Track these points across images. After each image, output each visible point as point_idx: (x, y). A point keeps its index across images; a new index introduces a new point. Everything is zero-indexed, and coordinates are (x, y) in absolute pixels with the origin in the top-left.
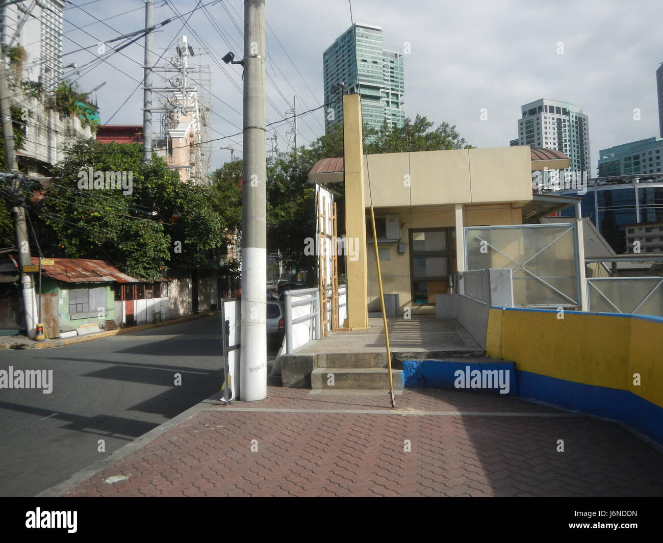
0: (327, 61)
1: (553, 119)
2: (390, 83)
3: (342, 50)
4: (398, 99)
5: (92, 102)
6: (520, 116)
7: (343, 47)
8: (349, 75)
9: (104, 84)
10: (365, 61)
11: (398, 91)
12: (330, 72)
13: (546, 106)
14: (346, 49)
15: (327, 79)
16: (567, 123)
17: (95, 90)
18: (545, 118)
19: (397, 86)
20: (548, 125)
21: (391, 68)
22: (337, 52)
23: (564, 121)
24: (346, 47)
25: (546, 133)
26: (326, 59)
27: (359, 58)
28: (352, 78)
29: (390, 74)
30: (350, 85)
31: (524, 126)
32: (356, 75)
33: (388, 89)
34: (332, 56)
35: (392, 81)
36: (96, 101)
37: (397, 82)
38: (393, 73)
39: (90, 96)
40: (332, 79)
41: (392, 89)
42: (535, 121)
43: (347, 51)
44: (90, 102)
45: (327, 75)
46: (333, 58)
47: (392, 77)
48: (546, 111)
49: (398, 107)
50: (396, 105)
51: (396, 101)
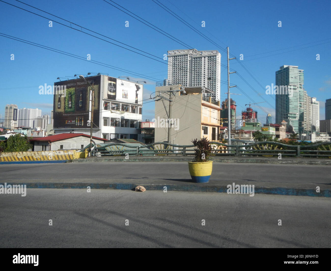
0: (277, 75)
2: (299, 81)
3: (284, 73)
4: (301, 86)
7: (284, 72)
10: (292, 78)
11: (301, 83)
12: (278, 79)
15: (277, 81)
19: (301, 82)
21: (300, 76)
22: (282, 73)
24: (285, 72)
26: (277, 74)
27: (290, 77)
28: (288, 83)
29: (299, 78)
32: (289, 82)
33: (298, 83)
34: (279, 74)
35: (300, 80)
37: (301, 80)
38: (300, 77)
40: (279, 81)
41: (300, 83)
46: (280, 74)
47: (300, 78)
49: (301, 89)
50: (300, 88)
51: (301, 87)
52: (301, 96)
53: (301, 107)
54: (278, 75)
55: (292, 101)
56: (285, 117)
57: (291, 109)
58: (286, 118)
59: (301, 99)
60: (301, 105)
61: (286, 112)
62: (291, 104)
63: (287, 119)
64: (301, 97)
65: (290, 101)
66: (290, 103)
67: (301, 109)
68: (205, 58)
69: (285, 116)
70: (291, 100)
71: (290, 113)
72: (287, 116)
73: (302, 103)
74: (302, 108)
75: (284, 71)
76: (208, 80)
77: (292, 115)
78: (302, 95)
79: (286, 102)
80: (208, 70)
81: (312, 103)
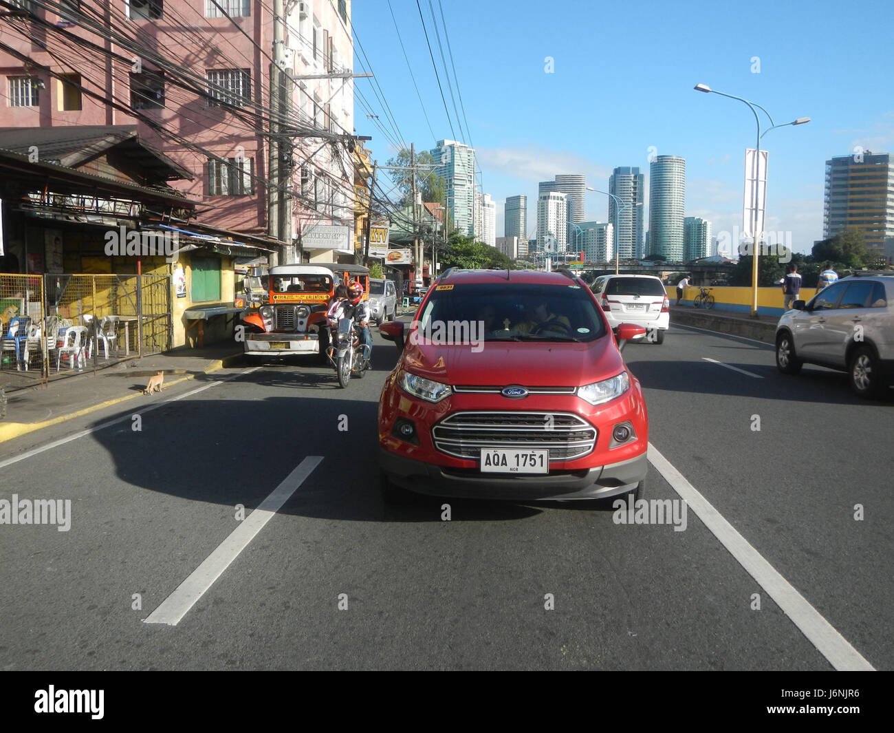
54: (434, 157)
65: (456, 206)
81: (484, 205)
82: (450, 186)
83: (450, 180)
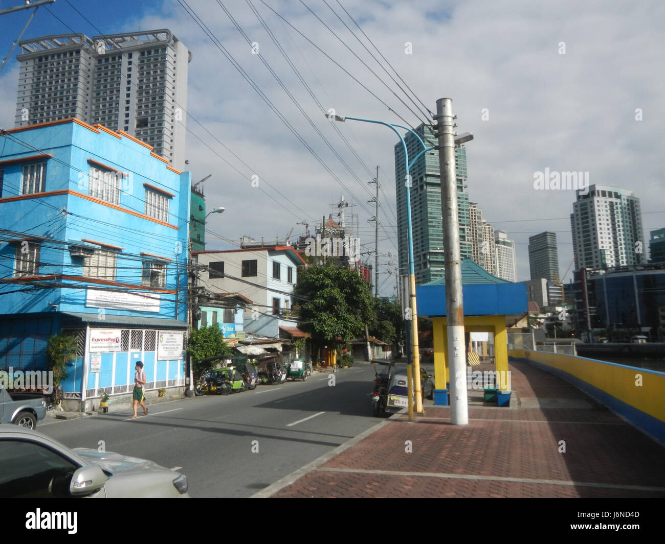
1: (606, 202)
3: (412, 144)
4: (461, 183)
5: (199, 191)
6: (575, 200)
7: (413, 142)
8: (419, 166)
9: (210, 176)
10: (433, 154)
11: (462, 176)
12: (401, 163)
13: (598, 191)
14: (415, 144)
15: (399, 168)
16: (619, 206)
17: (202, 181)
18: (598, 201)
19: (461, 173)
20: (601, 208)
21: (456, 157)
23: (616, 204)
24: (415, 142)
25: (599, 215)
26: (397, 151)
28: (421, 169)
30: (419, 174)
31: (579, 208)
32: (425, 166)
36: (203, 190)
37: (461, 169)
38: (457, 161)
39: (198, 186)
41: (457, 175)
42: (589, 205)
43: (416, 146)
44: (198, 191)
45: (398, 164)
48: (599, 196)
49: (462, 191)
50: (460, 190)
51: (461, 185)
52: (463, 210)
53: (465, 240)
54: (399, 154)
55: (435, 218)
56: (420, 265)
57: (433, 240)
58: (422, 266)
59: (463, 217)
60: (464, 233)
61: (423, 250)
62: (434, 226)
63: (425, 270)
64: (463, 214)
65: (432, 218)
66: (432, 222)
67: (465, 244)
68: (130, 56)
69: (420, 260)
70: (431, 213)
71: (431, 251)
72: (424, 261)
73: (466, 227)
74: (466, 242)
75: (412, 139)
76: (138, 126)
77: (437, 258)
78: (465, 208)
79: (421, 220)
80: (140, 94)
81: (497, 242)
82: (422, 187)
83: (421, 179)
